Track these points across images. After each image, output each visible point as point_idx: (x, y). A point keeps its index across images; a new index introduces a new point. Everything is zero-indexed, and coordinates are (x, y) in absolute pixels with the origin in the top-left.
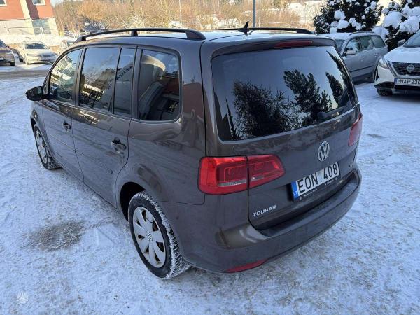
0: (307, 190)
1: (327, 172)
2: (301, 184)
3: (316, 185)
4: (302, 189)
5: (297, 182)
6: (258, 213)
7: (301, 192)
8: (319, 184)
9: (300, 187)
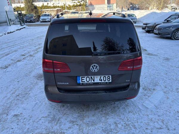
0: (86, 82)
1: (102, 78)
2: (83, 78)
3: (92, 81)
4: (83, 81)
5: (81, 77)
6: (60, 83)
7: (82, 82)
8: (95, 82)
9: (82, 80)
